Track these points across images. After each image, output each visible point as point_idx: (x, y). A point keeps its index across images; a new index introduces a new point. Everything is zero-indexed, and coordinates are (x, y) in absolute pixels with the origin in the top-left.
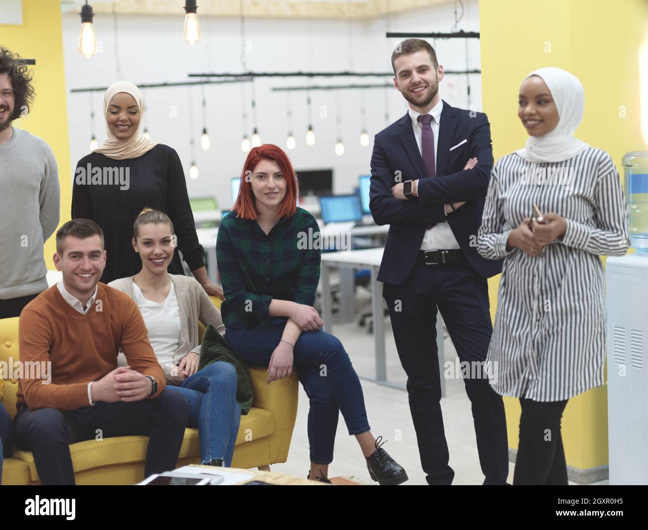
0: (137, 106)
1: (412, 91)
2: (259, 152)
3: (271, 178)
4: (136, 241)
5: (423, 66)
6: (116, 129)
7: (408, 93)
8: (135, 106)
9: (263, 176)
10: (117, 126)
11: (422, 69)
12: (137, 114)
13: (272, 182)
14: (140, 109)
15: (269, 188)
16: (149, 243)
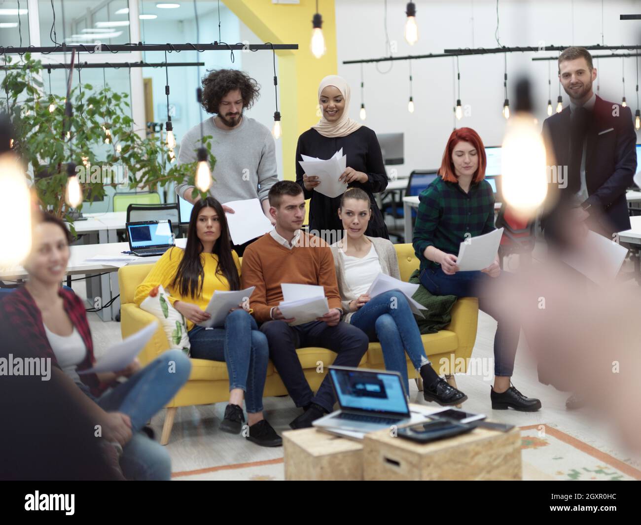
0: (342, 96)
1: (571, 88)
2: (459, 134)
3: (467, 156)
4: (341, 210)
5: (580, 70)
6: (327, 113)
7: (568, 89)
8: (340, 95)
9: (461, 154)
10: (327, 111)
11: (580, 72)
12: (342, 101)
13: (467, 158)
14: (344, 97)
15: (466, 163)
16: (350, 213)
